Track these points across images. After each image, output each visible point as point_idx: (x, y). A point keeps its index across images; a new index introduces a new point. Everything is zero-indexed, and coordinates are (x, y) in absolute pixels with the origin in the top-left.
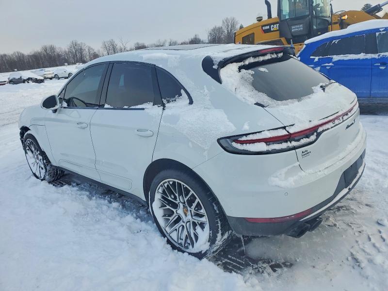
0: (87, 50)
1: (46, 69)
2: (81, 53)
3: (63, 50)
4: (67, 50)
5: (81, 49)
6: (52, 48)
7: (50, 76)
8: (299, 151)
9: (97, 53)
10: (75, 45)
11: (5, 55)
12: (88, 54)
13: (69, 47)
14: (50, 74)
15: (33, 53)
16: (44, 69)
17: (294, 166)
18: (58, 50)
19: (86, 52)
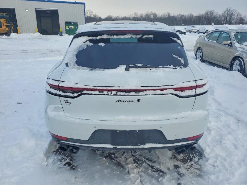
0: (236, 15)
1: (196, 26)
2: (231, 17)
3: (219, 14)
4: (221, 14)
5: (232, 14)
6: (212, 13)
7: (195, 31)
8: (63, 99)
9: (243, 18)
10: (228, 10)
11: (183, 15)
12: (236, 18)
13: (224, 12)
14: (195, 29)
15: (198, 15)
16: (194, 26)
17: (58, 107)
18: (215, 14)
19: (235, 17)
